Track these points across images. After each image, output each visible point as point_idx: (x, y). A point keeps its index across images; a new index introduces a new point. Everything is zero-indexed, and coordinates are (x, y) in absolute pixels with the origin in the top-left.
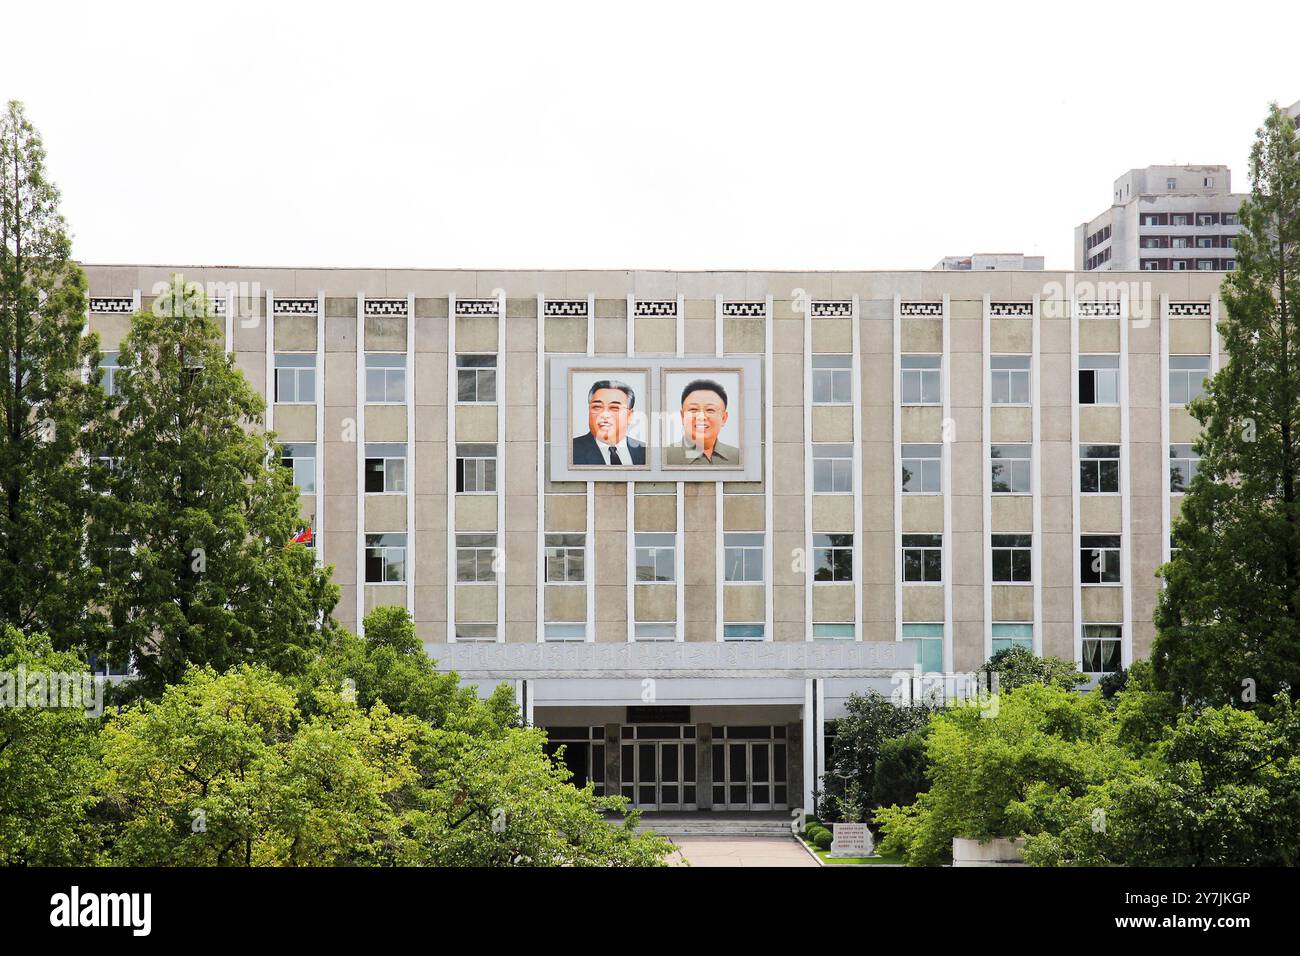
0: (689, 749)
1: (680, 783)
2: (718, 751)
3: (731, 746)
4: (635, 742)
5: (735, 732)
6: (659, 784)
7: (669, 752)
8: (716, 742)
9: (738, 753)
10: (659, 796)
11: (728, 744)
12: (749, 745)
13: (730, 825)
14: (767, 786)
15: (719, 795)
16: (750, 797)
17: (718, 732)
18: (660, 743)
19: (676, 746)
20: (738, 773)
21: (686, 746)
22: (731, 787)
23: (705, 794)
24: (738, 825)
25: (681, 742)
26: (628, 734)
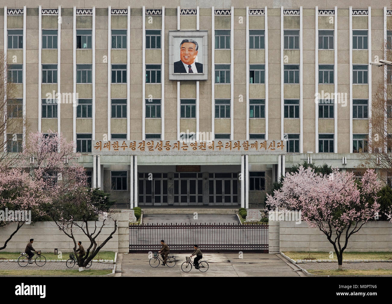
0: (200, 182)
1: (197, 195)
2: (211, 183)
3: (216, 181)
4: (179, 179)
5: (218, 175)
6: (188, 195)
7: (193, 183)
8: (211, 179)
9: (219, 183)
10: (188, 200)
11: (215, 180)
12: (223, 180)
13: (212, 210)
14: (230, 196)
15: (211, 200)
16: (223, 200)
17: (211, 175)
18: (189, 180)
19: (195, 181)
20: (219, 191)
21: (199, 181)
22: (216, 196)
23: (206, 199)
24: (215, 210)
25: (197, 179)
26: (176, 176)
